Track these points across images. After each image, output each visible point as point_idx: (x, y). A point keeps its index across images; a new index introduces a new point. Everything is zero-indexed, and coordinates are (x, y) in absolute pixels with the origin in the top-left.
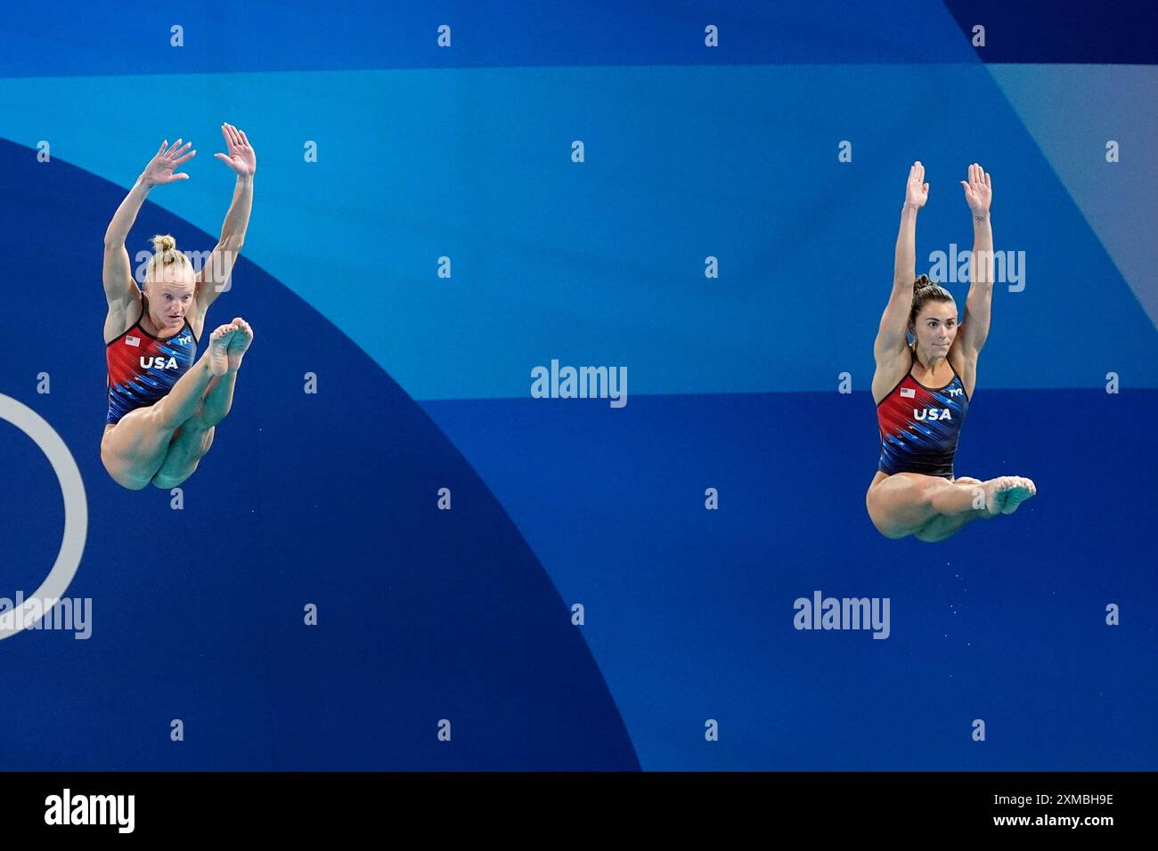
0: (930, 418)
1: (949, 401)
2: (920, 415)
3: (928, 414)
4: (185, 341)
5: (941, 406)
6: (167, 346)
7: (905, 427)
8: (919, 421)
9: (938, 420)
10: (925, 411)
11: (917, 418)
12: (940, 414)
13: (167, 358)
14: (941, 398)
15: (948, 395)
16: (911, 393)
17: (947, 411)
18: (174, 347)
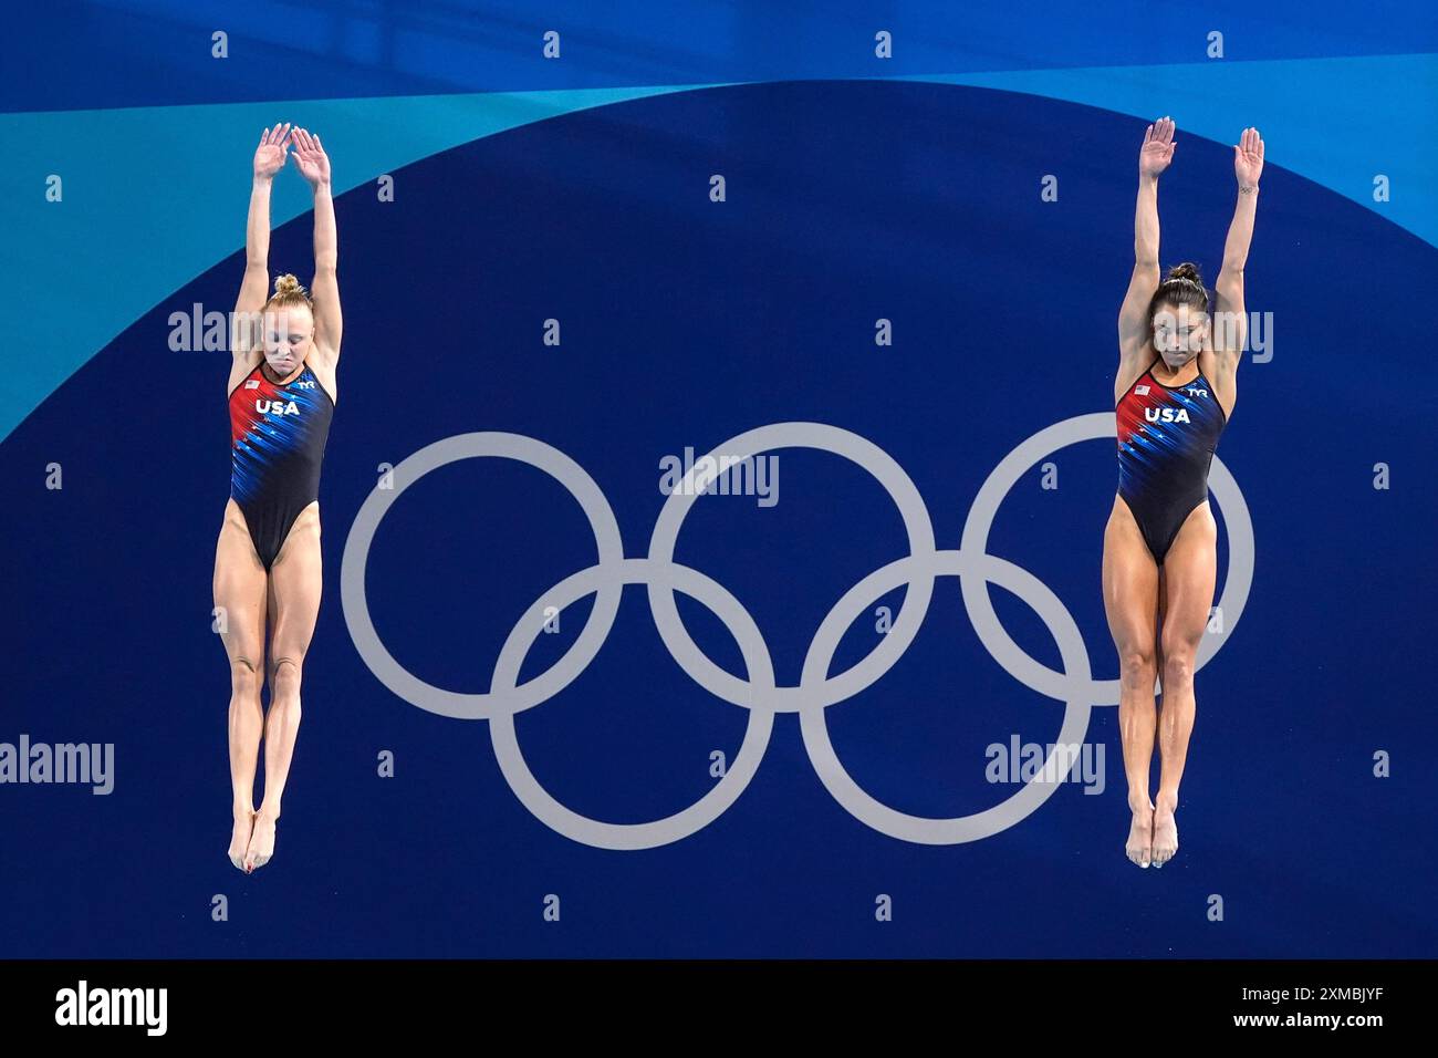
0: (1164, 420)
1: (1187, 401)
2: (1152, 415)
3: (1161, 414)
4: (306, 385)
5: (1177, 406)
6: (287, 391)
7: (1135, 429)
8: (1150, 423)
9: (1173, 422)
10: (1158, 410)
11: (1149, 419)
12: (1175, 415)
13: (286, 402)
14: (1176, 396)
15: (1186, 394)
16: (1145, 391)
17: (1183, 412)
18: (293, 391)
